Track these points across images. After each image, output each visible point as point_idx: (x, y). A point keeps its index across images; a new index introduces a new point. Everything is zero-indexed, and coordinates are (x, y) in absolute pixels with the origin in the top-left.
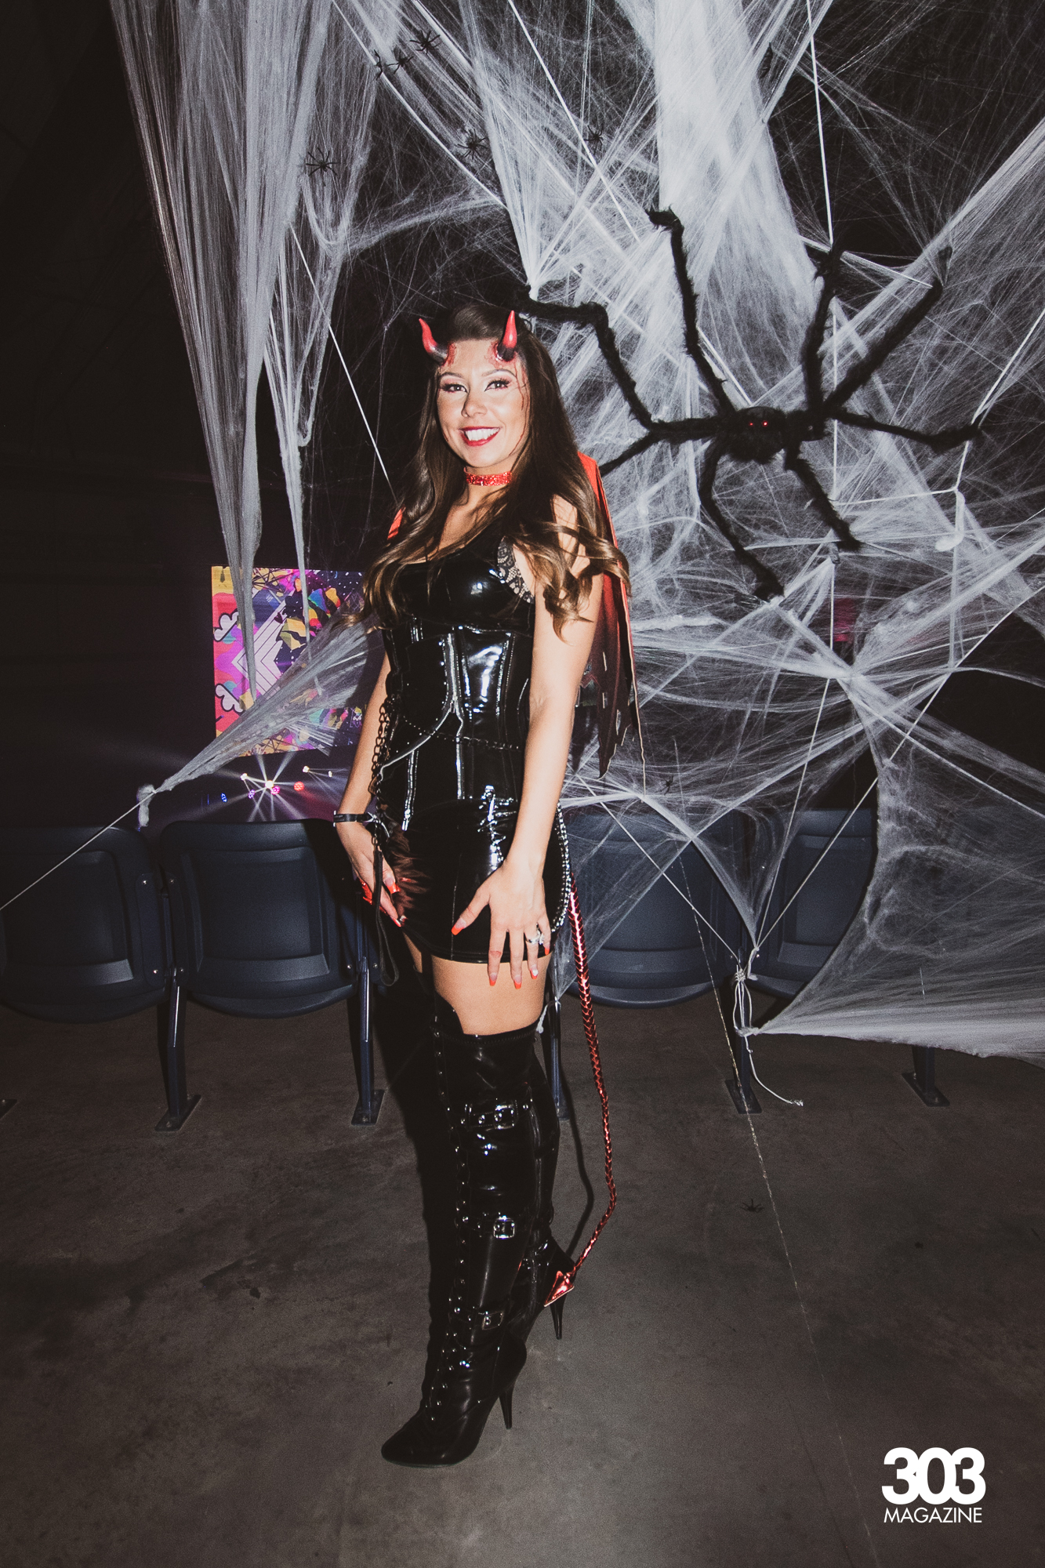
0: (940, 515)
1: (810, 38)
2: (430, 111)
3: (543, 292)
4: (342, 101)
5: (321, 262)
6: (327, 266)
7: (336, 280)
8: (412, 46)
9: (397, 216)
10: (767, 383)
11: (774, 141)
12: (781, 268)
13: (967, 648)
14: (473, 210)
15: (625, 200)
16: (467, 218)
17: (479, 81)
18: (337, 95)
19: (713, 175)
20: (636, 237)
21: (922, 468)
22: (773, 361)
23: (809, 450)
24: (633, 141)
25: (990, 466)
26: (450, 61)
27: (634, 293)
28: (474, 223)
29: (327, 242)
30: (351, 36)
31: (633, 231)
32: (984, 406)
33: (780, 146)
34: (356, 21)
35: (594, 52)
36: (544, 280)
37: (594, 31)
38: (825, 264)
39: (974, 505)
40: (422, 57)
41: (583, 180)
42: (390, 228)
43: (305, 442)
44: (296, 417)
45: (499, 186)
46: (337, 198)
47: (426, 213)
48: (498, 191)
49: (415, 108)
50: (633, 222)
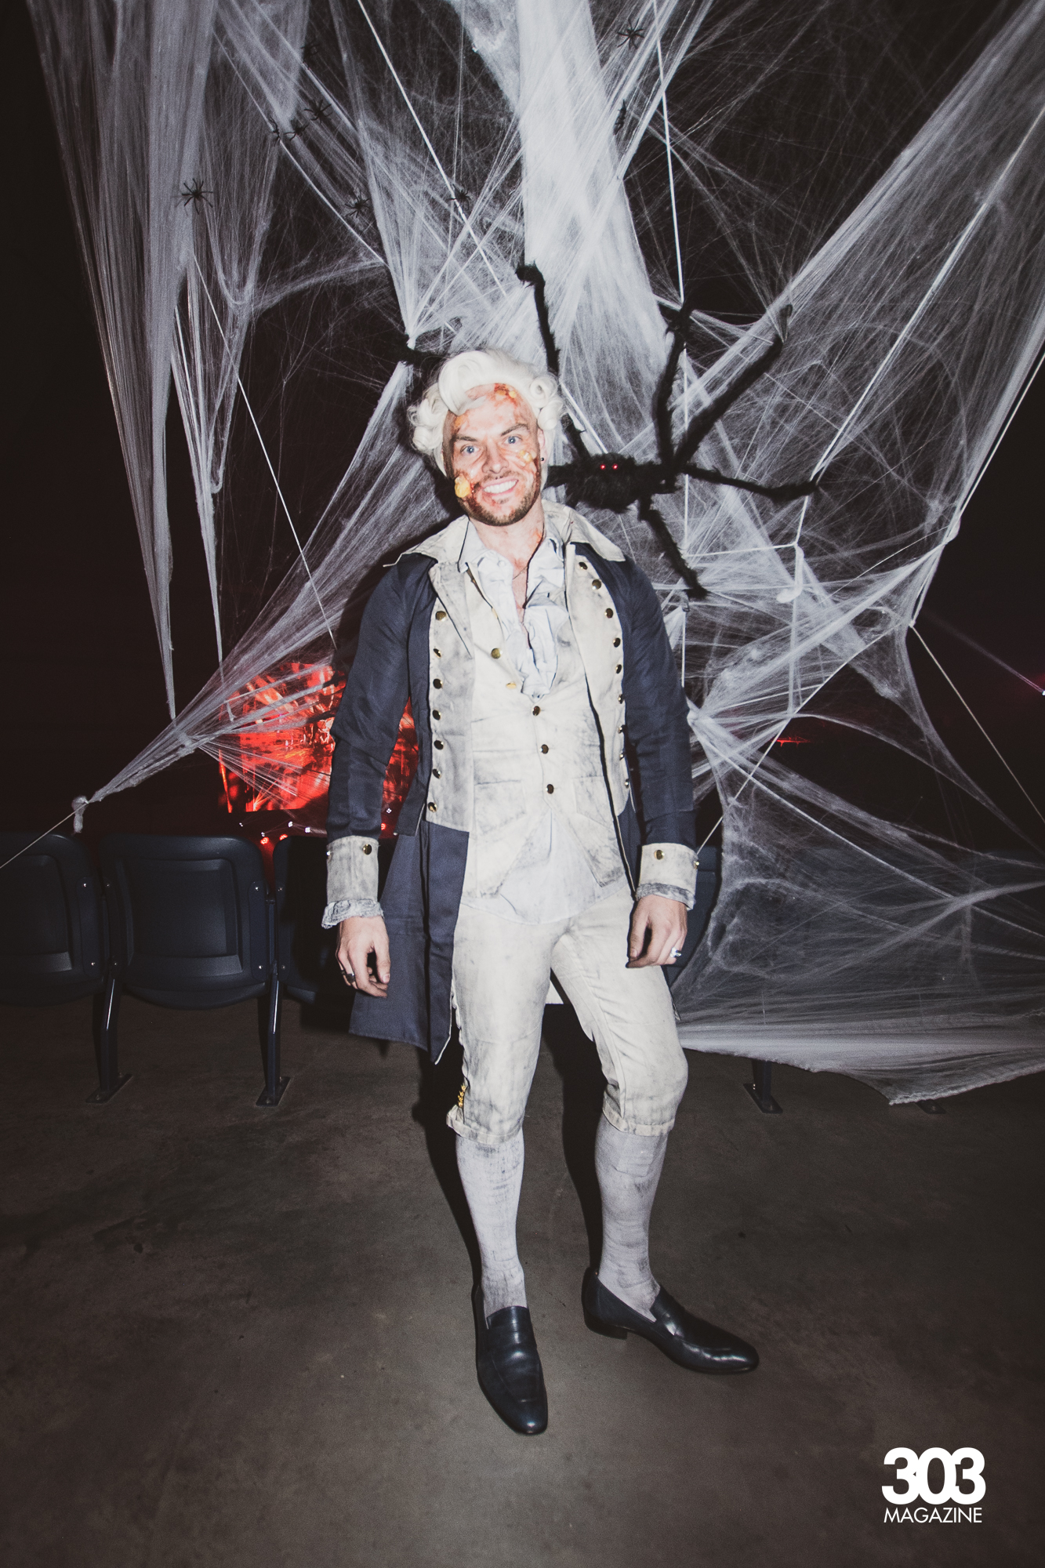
0: (781, 568)
1: (661, 95)
2: (324, 178)
3: (420, 341)
4: (247, 169)
5: (230, 321)
6: (234, 326)
7: (243, 338)
8: (307, 115)
9: (294, 278)
10: (624, 438)
11: (630, 201)
12: (637, 325)
13: (805, 696)
14: (361, 271)
15: (494, 257)
16: (356, 279)
17: (362, 144)
18: (242, 165)
19: (573, 233)
20: (504, 292)
21: (765, 523)
22: (629, 416)
23: (661, 502)
24: (500, 199)
25: (827, 523)
26: (340, 129)
28: (361, 283)
29: (233, 300)
30: (254, 108)
32: (821, 464)
33: (635, 207)
34: (259, 95)
35: (466, 116)
36: (421, 331)
38: (676, 321)
39: (812, 559)
40: (316, 127)
41: (455, 236)
42: (290, 289)
43: (217, 489)
44: (210, 466)
45: (381, 244)
46: (244, 259)
47: (320, 274)
48: (381, 251)
49: (311, 173)
50: (501, 278)
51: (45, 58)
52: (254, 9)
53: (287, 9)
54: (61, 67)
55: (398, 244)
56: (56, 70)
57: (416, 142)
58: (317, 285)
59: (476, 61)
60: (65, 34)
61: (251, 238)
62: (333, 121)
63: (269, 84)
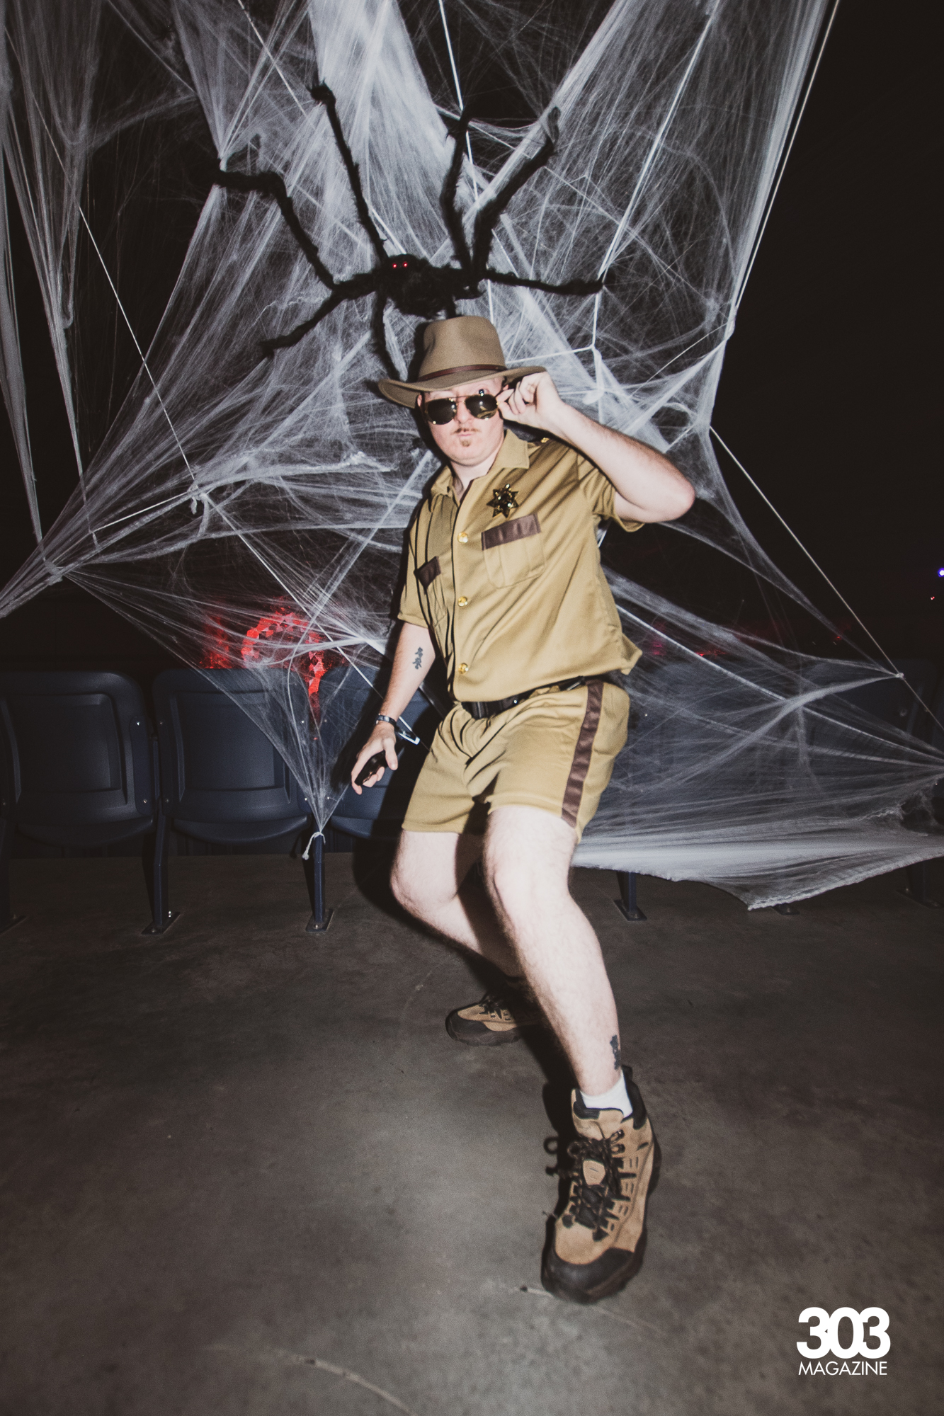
0: (582, 370)
2: (142, 23)
3: (230, 163)
4: (75, 19)
6: (72, 164)
7: (81, 176)
9: (122, 116)
10: (429, 251)
12: (426, 140)
14: (180, 106)
15: (293, 82)
16: (174, 114)
19: (358, 52)
20: (302, 110)
21: (561, 326)
24: (290, 23)
25: (616, 325)
27: (305, 162)
28: (180, 117)
29: (69, 142)
31: (299, 106)
32: (606, 265)
36: (231, 152)
38: (455, 129)
39: (609, 361)
41: (254, 63)
42: (118, 126)
43: (69, 323)
44: (60, 302)
45: (190, 76)
46: (77, 104)
47: (143, 111)
48: (191, 82)
50: (299, 98)
55: (206, 74)
58: (142, 121)
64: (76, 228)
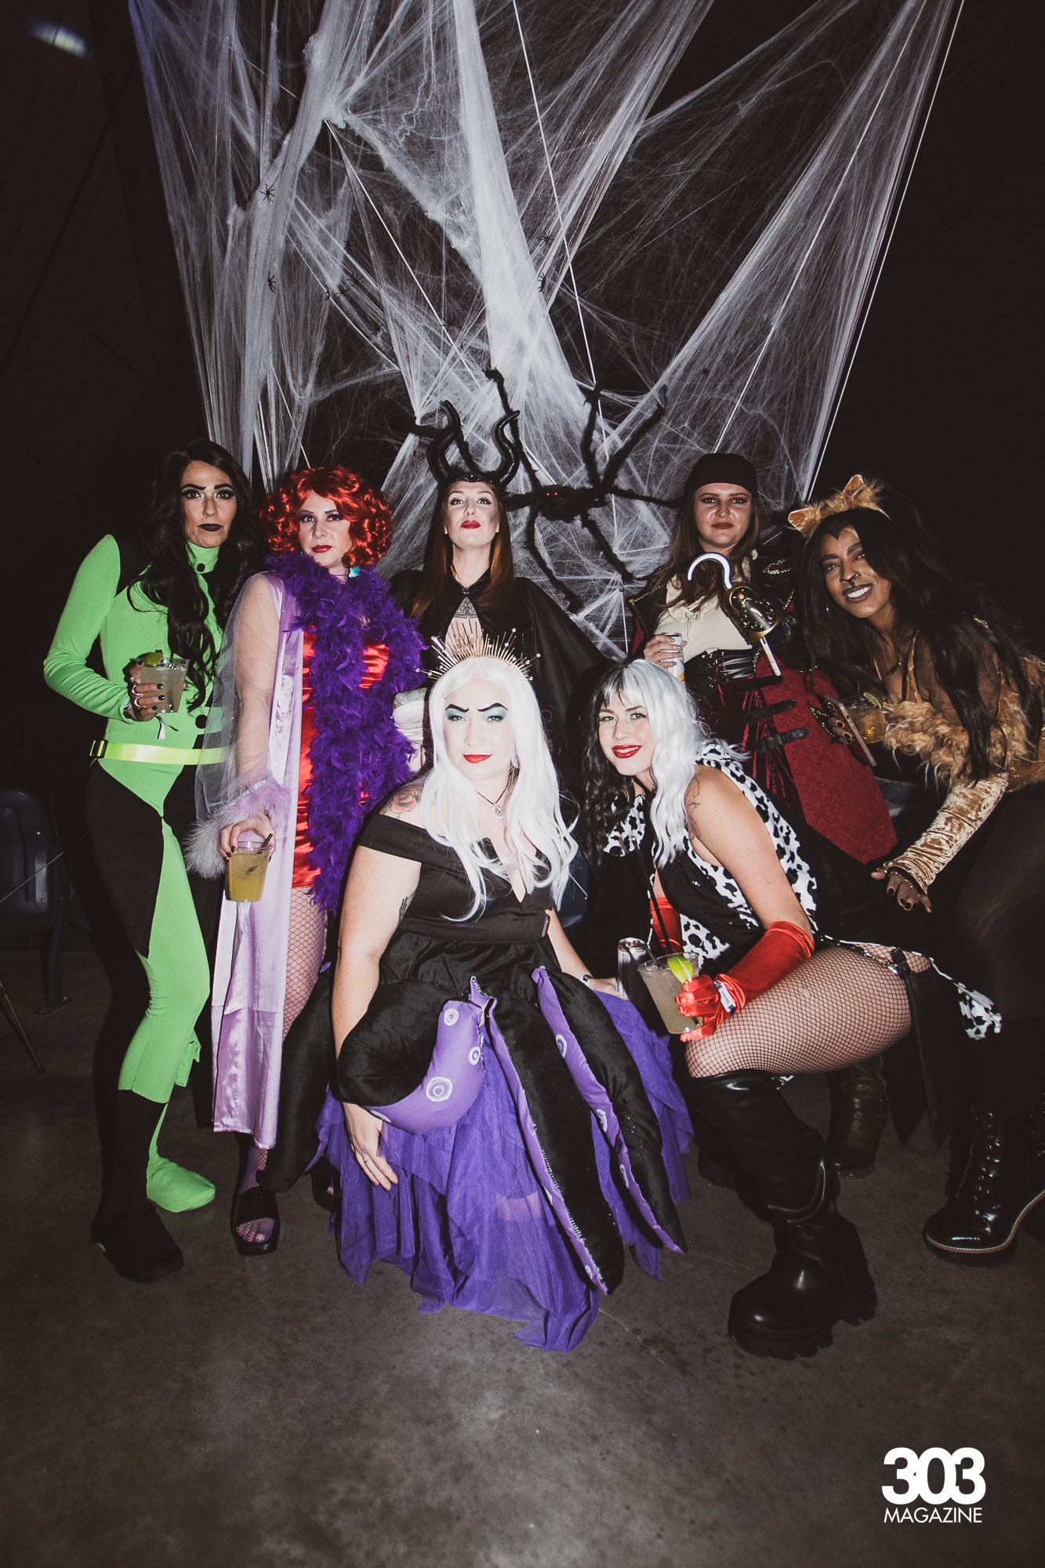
1: (569, 266)
2: (359, 319)
3: (424, 419)
4: (309, 315)
5: (296, 409)
6: (299, 412)
7: (305, 419)
8: (348, 283)
9: (341, 380)
10: (567, 475)
11: (555, 327)
12: (566, 399)
14: (384, 376)
15: (471, 364)
16: (381, 381)
17: (383, 298)
18: (306, 312)
19: (521, 347)
20: (478, 385)
22: (569, 461)
24: (473, 330)
26: (369, 290)
28: (384, 383)
29: (300, 396)
30: (314, 278)
31: (477, 382)
33: (559, 331)
34: (317, 270)
35: (448, 282)
36: (424, 413)
37: (447, 271)
38: (591, 397)
40: (354, 290)
41: (446, 353)
42: (336, 387)
45: (396, 359)
46: (305, 370)
47: (357, 378)
48: (396, 362)
49: (351, 317)
50: (476, 376)
51: (179, 251)
52: (314, 222)
53: (336, 223)
54: (190, 258)
55: (408, 357)
56: (186, 259)
57: (418, 298)
58: (357, 384)
59: (454, 253)
60: (193, 240)
61: (311, 359)
62: (366, 287)
63: (323, 264)
64: (298, 455)
